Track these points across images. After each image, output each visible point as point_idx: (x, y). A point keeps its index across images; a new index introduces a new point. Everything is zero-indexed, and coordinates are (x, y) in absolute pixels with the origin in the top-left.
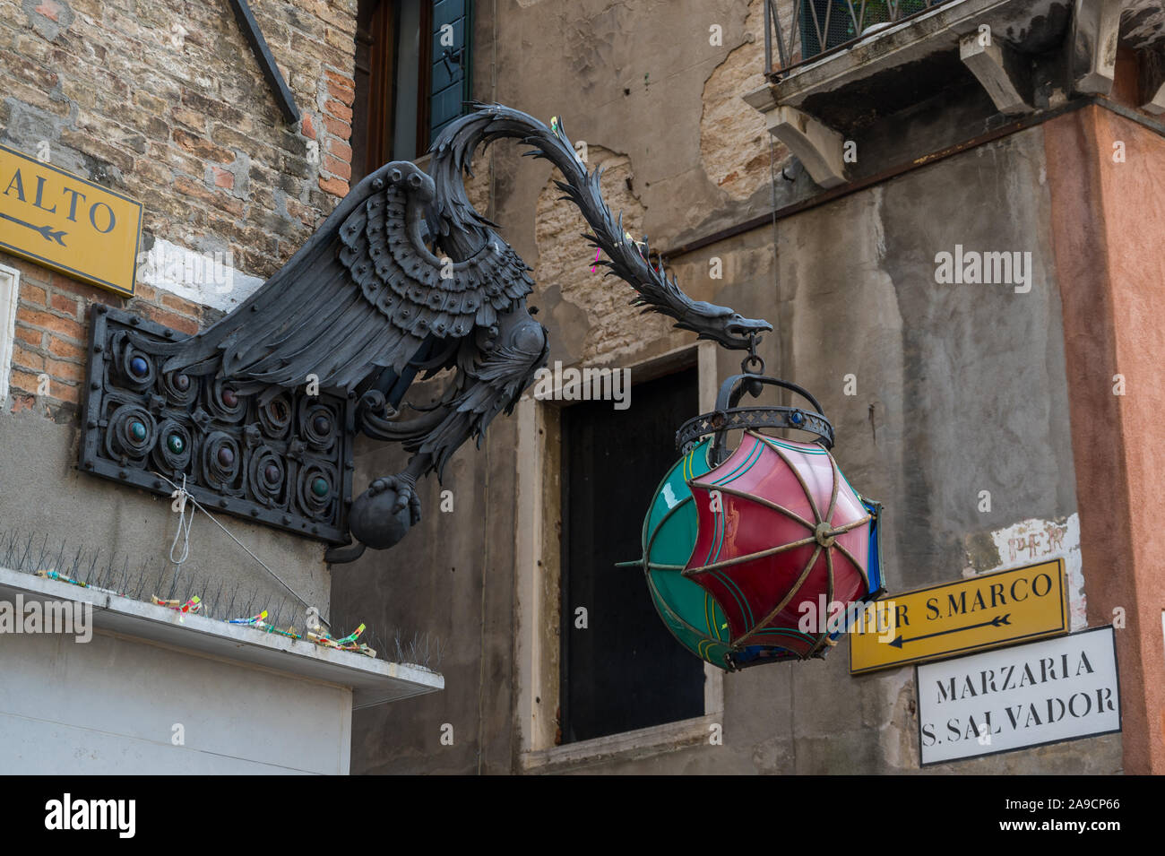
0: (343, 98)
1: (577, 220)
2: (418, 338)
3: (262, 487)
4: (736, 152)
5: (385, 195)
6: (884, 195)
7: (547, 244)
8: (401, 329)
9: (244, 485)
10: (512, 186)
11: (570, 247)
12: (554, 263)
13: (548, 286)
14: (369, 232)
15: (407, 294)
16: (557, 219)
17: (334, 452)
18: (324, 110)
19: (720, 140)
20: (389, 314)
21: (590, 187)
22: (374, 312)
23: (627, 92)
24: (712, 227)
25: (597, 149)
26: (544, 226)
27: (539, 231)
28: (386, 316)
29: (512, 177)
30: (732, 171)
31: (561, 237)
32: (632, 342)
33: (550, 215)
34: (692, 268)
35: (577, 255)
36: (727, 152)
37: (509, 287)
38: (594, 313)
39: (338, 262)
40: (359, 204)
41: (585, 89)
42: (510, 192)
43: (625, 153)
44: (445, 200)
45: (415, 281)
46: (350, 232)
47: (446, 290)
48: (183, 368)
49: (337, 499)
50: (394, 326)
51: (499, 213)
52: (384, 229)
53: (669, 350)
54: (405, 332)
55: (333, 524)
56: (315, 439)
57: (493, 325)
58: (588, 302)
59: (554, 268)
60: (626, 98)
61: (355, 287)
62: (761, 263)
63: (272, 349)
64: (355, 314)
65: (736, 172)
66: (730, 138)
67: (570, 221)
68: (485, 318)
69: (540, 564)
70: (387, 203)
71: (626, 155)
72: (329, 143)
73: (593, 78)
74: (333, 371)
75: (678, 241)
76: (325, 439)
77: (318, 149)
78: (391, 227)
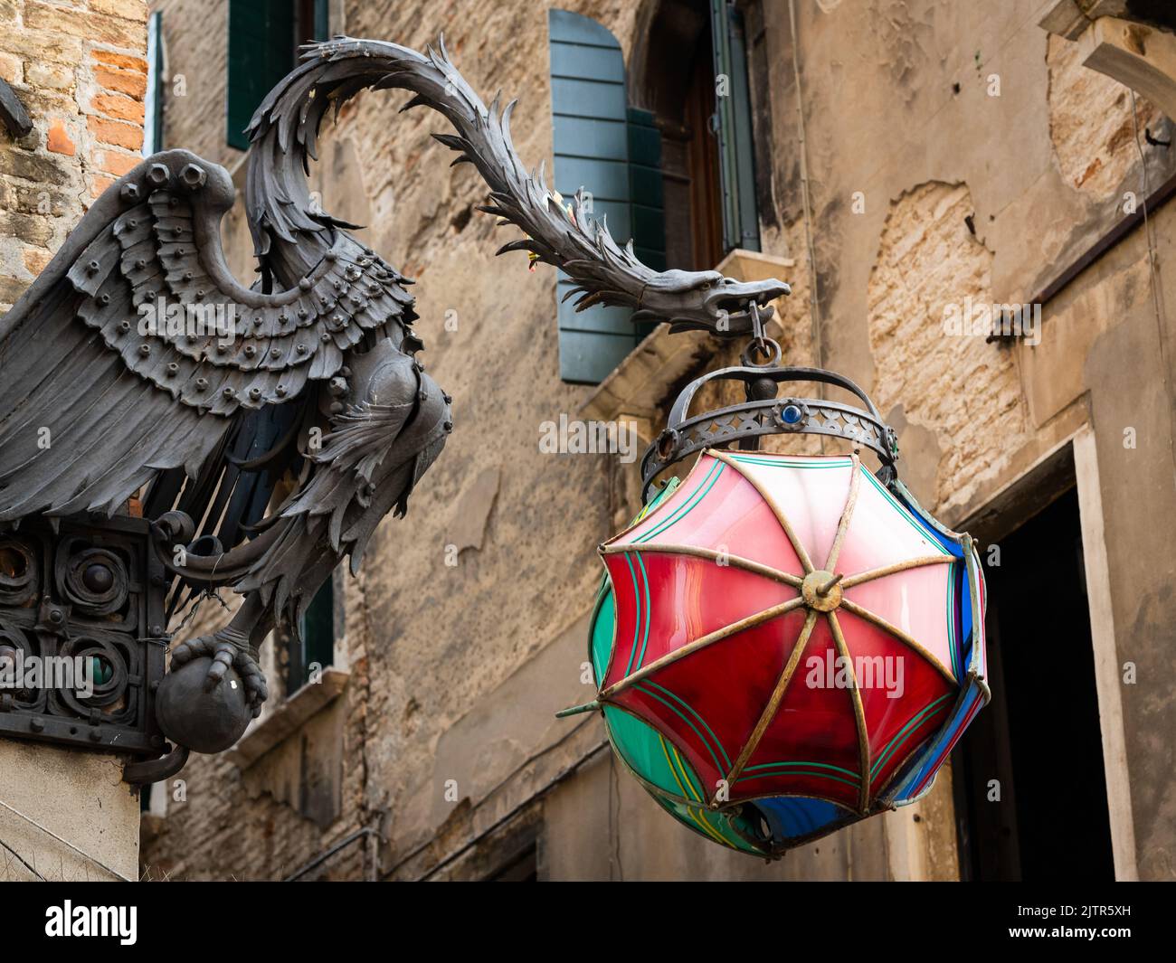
0: (126, 88)
1: (915, 302)
2: (220, 417)
4: (1095, 128)
5: (148, 209)
7: (884, 348)
8: (195, 409)
10: (838, 277)
11: (910, 343)
12: (894, 373)
13: (890, 409)
14: (125, 269)
15: (203, 355)
16: (892, 308)
18: (92, 111)
19: (1074, 117)
20: (175, 391)
21: (485, 131)
22: (149, 389)
23: (957, 88)
24: (1074, 254)
25: (930, 188)
26: (879, 323)
27: (874, 332)
28: (169, 392)
29: (835, 265)
30: (1093, 159)
31: (899, 333)
32: (994, 459)
33: (884, 305)
34: (1055, 323)
35: (920, 352)
36: (1084, 132)
37: (362, 311)
38: (946, 431)
39: (80, 322)
40: (104, 227)
41: (908, 103)
42: (836, 288)
43: (961, 180)
44: (266, 202)
46: (90, 273)
47: (266, 337)
49: (137, 687)
50: (184, 407)
51: (826, 322)
52: (156, 262)
53: (1038, 457)
54: (201, 413)
55: (134, 724)
56: (86, 599)
57: (337, 374)
58: (939, 417)
59: (896, 380)
60: (956, 97)
61: (114, 358)
62: (1138, 286)
64: (116, 396)
65: (1097, 159)
66: (1086, 109)
67: (907, 305)
68: (324, 368)
69: (917, 819)
70: (154, 220)
71: (963, 184)
72: (100, 158)
73: (915, 84)
75: (1035, 289)
76: (106, 596)
77: (80, 169)
78: (169, 257)
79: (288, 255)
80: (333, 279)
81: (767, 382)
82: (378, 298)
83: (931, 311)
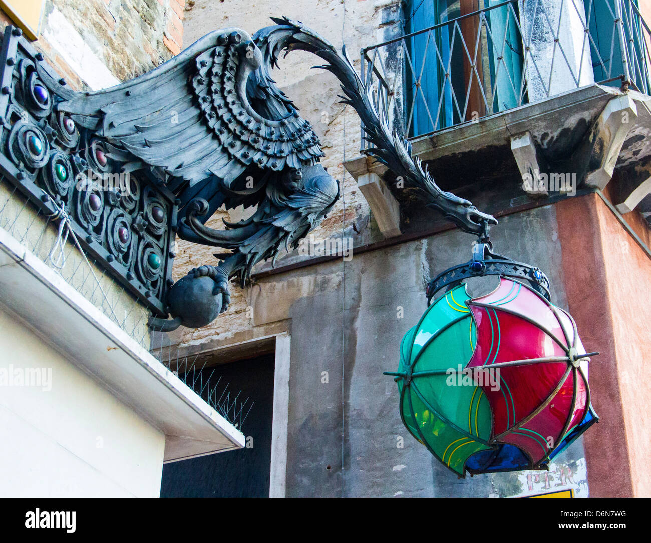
2: (243, 165)
5: (227, 50)
6: (429, 244)
8: (230, 154)
9: (103, 233)
14: (213, 72)
15: (235, 130)
17: (162, 241)
20: (222, 140)
24: (292, 260)
28: (220, 140)
34: (275, 285)
40: (210, 47)
45: (240, 123)
46: (203, 65)
47: (263, 137)
48: (74, 114)
49: (161, 278)
50: (224, 150)
52: (223, 76)
53: (253, 338)
54: (232, 157)
55: (157, 296)
57: (299, 169)
61: (200, 110)
63: (138, 129)
68: (293, 162)
70: (228, 56)
74: (181, 166)
75: (264, 268)
76: (158, 225)
78: (227, 77)
80: (298, 126)
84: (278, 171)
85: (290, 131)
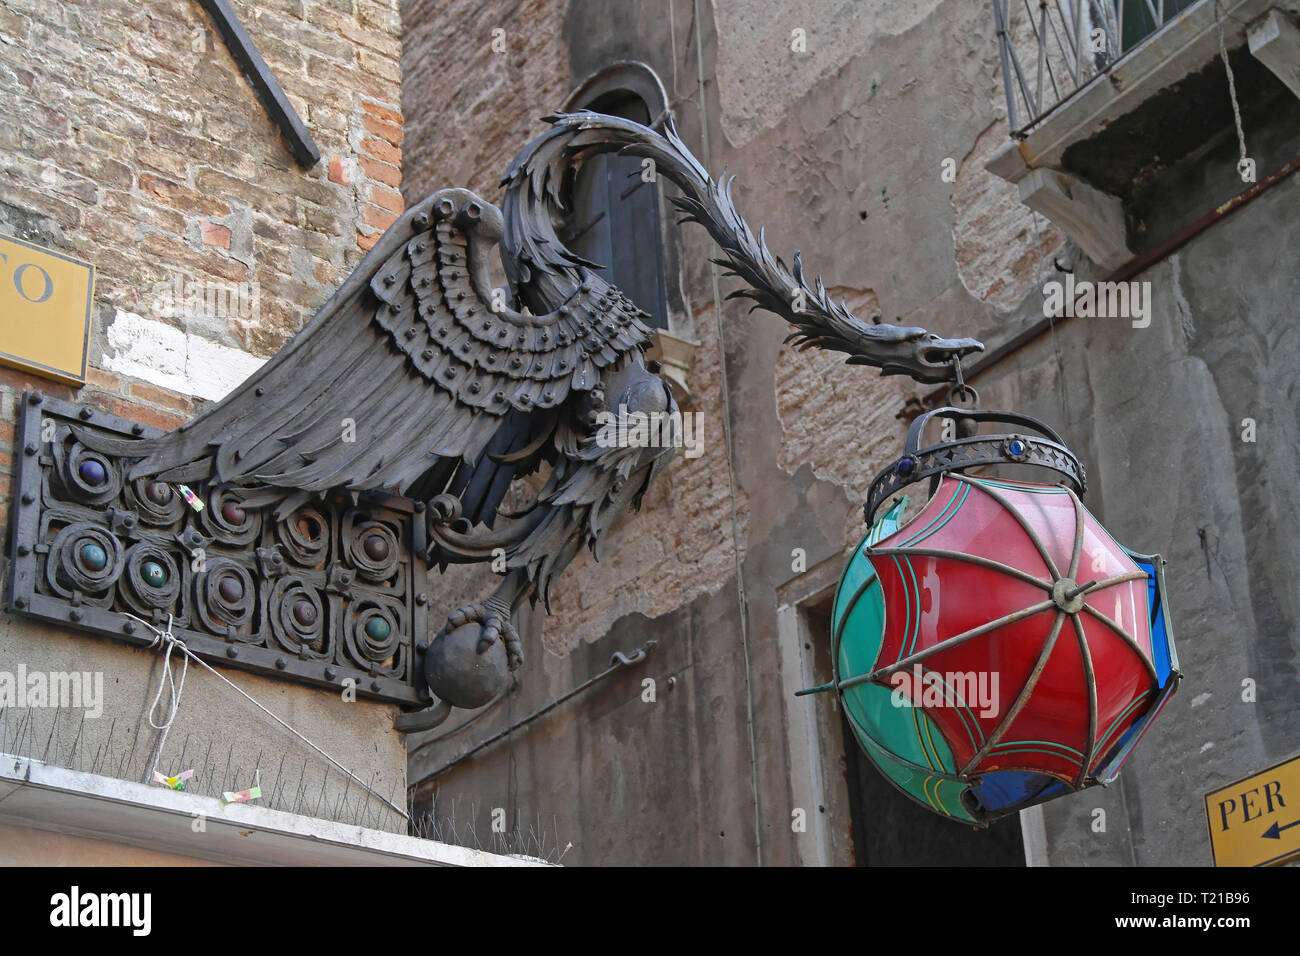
0: (387, 135)
1: (822, 382)
2: (496, 417)
3: (290, 629)
4: (998, 255)
5: (434, 235)
6: (1183, 263)
7: (791, 418)
8: (471, 408)
9: (264, 627)
10: (746, 357)
11: (818, 416)
12: (801, 438)
13: (796, 467)
14: (415, 283)
15: (476, 362)
16: (800, 386)
17: (400, 583)
18: (360, 150)
19: (978, 244)
20: (453, 389)
21: (715, 197)
22: (433, 387)
23: (864, 216)
25: (837, 291)
26: (786, 397)
27: (781, 404)
28: (449, 392)
29: (744, 348)
30: (996, 279)
31: (807, 406)
33: (791, 382)
35: (826, 423)
36: (988, 257)
38: (853, 487)
39: (375, 325)
40: (398, 248)
41: (816, 224)
42: (744, 365)
43: (868, 287)
44: (524, 240)
45: (485, 344)
46: (388, 284)
47: (530, 351)
48: (161, 473)
49: (406, 646)
50: (461, 405)
51: (734, 393)
52: (438, 279)
54: (476, 411)
55: (404, 678)
56: (366, 563)
57: (596, 387)
58: (845, 476)
59: (802, 444)
60: (863, 222)
61: (404, 358)
62: (1043, 382)
63: (288, 443)
65: (1001, 280)
66: (989, 239)
67: (814, 384)
68: (585, 379)
69: (822, 810)
70: (438, 244)
71: (870, 291)
72: (368, 190)
73: (823, 209)
74: (379, 466)
76: (382, 564)
77: (353, 198)
78: (448, 277)
79: (543, 285)
80: (589, 308)
81: (971, 422)
82: (627, 326)
83: (838, 390)
84: (556, 406)
85: (576, 323)
